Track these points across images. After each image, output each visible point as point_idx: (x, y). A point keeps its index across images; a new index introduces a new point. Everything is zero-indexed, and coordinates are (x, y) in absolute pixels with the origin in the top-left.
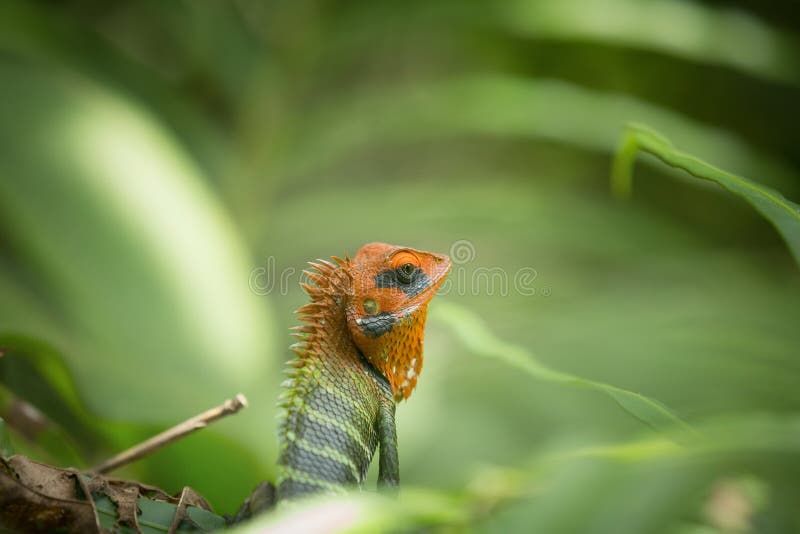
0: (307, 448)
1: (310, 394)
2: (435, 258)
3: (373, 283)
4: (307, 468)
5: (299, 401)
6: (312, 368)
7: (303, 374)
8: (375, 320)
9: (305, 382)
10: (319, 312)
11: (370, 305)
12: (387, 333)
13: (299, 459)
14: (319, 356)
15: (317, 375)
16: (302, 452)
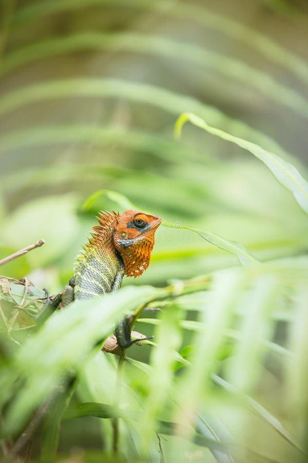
0: (85, 279)
1: (90, 259)
2: (154, 218)
3: (126, 226)
4: (85, 287)
5: (85, 260)
6: (94, 249)
7: (89, 250)
8: (125, 241)
9: (89, 254)
10: (102, 230)
11: (124, 234)
12: (129, 247)
13: (82, 283)
14: (98, 246)
15: (95, 253)
16: (83, 281)
